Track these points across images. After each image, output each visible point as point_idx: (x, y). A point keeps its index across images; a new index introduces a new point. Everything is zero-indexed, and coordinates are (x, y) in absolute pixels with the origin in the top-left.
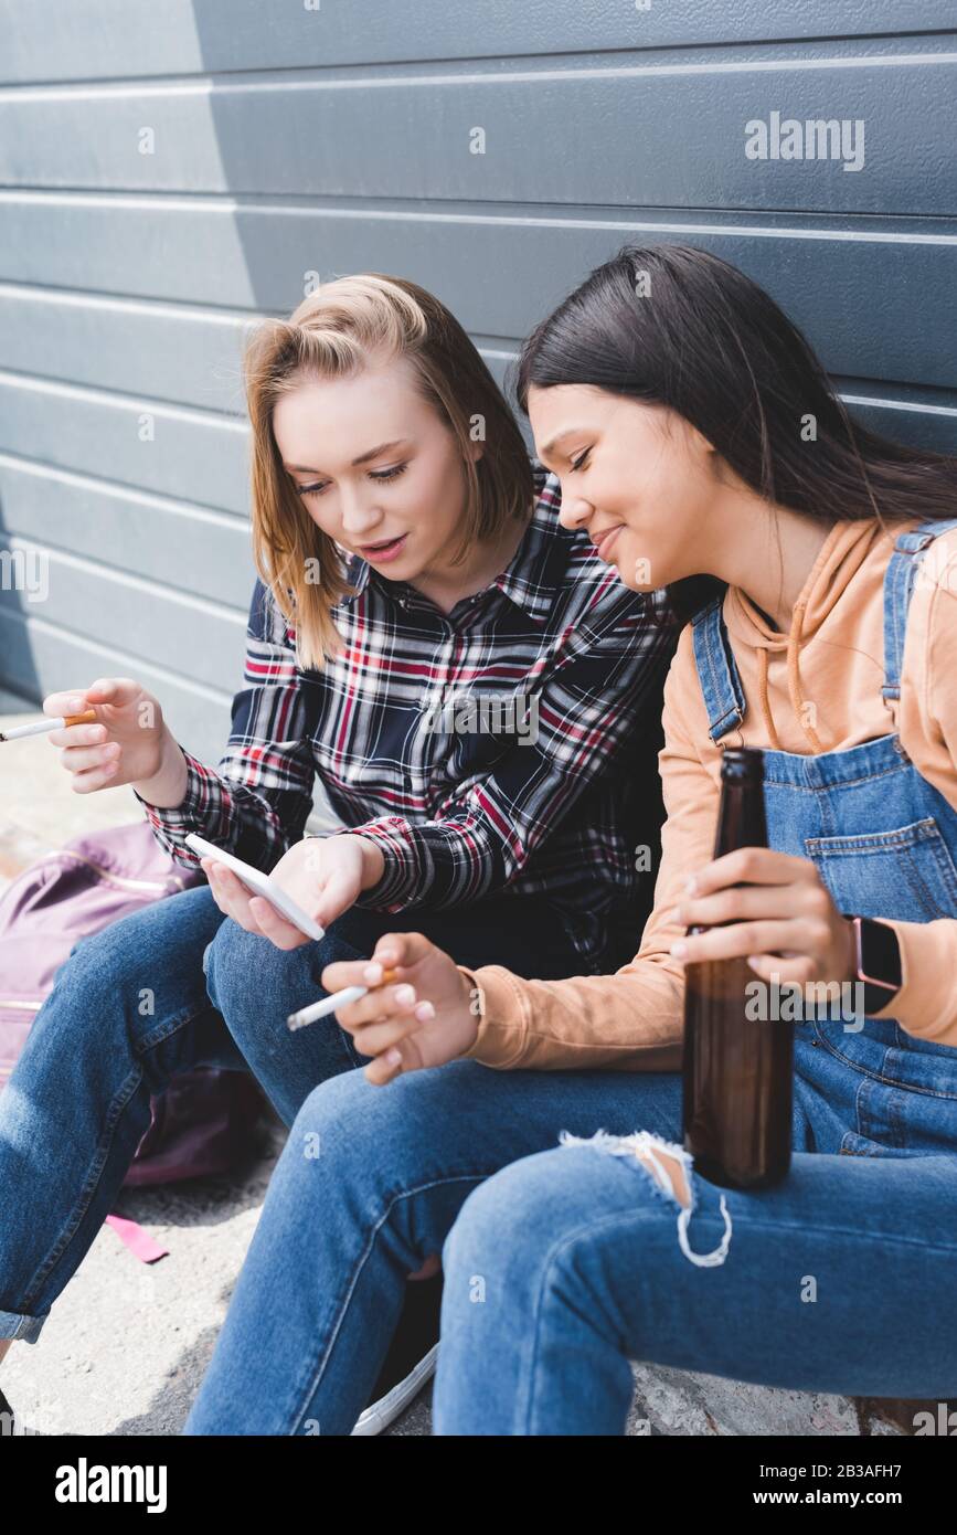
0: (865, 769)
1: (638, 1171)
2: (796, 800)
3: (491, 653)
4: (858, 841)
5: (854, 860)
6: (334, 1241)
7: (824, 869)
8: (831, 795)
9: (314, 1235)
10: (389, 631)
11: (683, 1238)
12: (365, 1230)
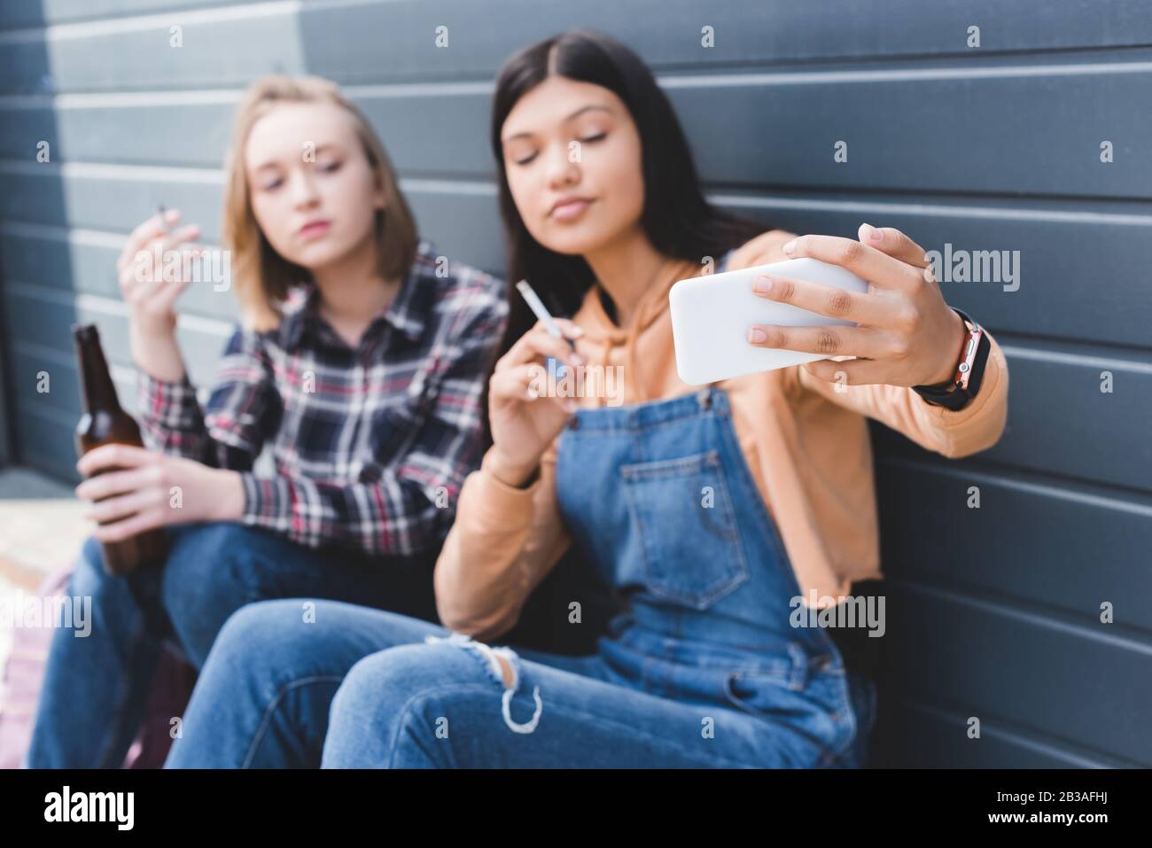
0: (674, 414)
2: (614, 442)
4: (661, 467)
5: (657, 481)
8: (644, 434)
11: (506, 711)
12: (261, 709)
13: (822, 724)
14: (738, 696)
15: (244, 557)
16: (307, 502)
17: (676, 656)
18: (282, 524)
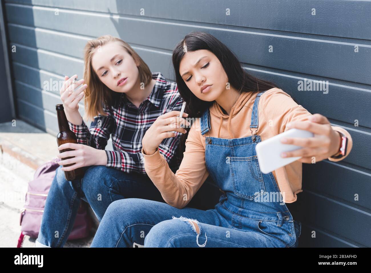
0: (244, 143)
1: (189, 225)
2: (224, 149)
3: (149, 116)
4: (240, 158)
5: (239, 162)
6: (113, 236)
7: (232, 164)
8: (234, 148)
9: (109, 234)
10: (126, 112)
11: (197, 241)
12: (120, 234)
13: (286, 238)
14: (261, 228)
15: (108, 178)
16: (126, 159)
17: (242, 214)
18: (119, 166)
